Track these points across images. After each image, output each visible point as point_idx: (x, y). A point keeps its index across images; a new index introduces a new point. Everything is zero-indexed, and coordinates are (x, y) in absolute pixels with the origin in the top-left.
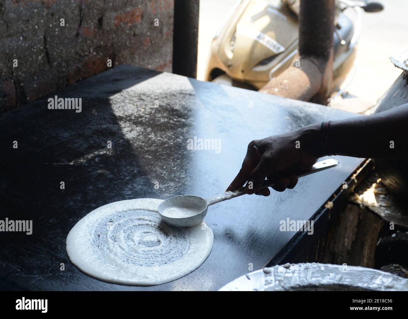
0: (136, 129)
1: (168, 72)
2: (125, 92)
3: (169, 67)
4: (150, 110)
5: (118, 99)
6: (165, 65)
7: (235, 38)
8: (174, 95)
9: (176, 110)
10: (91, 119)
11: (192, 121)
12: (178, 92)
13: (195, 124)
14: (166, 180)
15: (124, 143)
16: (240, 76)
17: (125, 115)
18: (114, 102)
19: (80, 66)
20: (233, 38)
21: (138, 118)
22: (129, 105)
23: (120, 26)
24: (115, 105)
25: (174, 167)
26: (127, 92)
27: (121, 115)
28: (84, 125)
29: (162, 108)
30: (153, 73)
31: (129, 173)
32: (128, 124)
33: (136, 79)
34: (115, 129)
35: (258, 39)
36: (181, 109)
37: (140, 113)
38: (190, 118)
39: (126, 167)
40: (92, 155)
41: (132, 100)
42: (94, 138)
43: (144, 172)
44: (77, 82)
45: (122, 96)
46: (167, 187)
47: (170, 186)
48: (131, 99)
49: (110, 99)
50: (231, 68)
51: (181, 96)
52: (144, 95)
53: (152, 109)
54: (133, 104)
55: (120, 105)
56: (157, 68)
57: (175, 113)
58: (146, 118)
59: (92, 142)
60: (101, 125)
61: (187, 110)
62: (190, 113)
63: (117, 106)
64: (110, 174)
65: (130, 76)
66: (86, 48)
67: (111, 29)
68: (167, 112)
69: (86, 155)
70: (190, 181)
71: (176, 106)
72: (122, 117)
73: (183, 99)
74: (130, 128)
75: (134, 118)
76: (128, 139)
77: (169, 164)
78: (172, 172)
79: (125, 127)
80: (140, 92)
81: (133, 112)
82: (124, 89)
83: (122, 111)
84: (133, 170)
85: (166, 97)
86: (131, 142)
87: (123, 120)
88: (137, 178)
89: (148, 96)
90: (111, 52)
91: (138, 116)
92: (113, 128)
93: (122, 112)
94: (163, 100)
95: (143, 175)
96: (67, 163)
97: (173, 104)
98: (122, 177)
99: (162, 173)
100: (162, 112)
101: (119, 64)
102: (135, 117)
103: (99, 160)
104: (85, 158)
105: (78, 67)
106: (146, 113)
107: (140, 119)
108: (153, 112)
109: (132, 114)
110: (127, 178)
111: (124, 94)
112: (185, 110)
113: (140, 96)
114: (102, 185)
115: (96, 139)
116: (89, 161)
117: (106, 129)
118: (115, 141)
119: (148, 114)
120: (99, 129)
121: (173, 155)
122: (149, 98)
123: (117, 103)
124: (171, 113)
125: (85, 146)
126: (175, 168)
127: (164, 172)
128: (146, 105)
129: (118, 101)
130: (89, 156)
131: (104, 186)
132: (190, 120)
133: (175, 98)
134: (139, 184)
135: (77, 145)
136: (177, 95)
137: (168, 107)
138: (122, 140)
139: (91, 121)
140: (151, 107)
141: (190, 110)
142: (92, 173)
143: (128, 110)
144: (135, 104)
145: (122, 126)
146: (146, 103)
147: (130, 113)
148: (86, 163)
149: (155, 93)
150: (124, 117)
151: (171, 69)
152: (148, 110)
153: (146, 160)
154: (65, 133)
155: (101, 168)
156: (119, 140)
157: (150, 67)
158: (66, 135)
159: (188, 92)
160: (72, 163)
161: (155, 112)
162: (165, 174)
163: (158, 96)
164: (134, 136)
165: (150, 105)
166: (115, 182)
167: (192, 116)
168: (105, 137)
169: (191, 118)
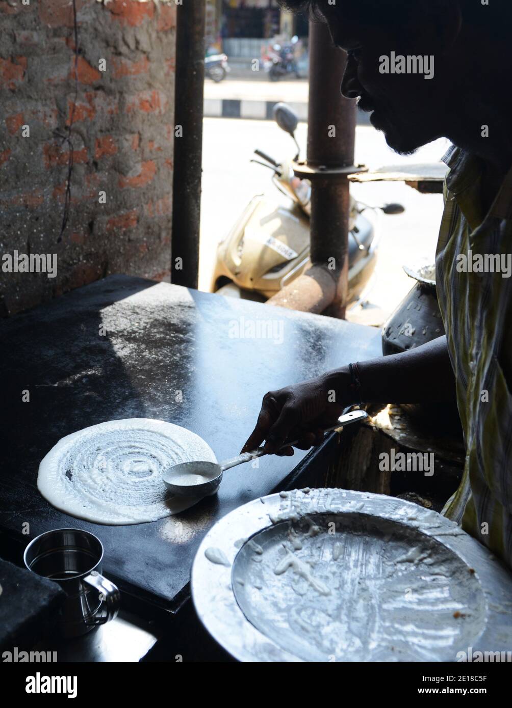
0: (128, 345)
1: (166, 281)
2: (117, 305)
3: (168, 275)
4: (145, 325)
5: (110, 312)
6: (164, 274)
7: (243, 243)
8: (172, 307)
9: (174, 325)
10: (78, 335)
11: (191, 336)
12: (176, 305)
13: (194, 339)
14: (161, 402)
15: (115, 362)
16: (249, 285)
17: (117, 330)
18: (105, 316)
19: (68, 275)
20: (241, 242)
21: (131, 333)
22: (121, 319)
23: (114, 231)
24: (106, 320)
25: (169, 388)
26: (120, 304)
27: (113, 331)
28: (71, 342)
29: (158, 322)
30: (150, 283)
31: (120, 395)
32: (120, 340)
33: (130, 290)
34: (106, 346)
35: (267, 244)
36: (179, 323)
37: (134, 328)
38: (188, 333)
39: (117, 388)
40: (78, 375)
41: (126, 313)
42: (82, 357)
43: (137, 394)
44: (65, 293)
45: (114, 308)
46: (162, 410)
47: (164, 409)
48: (124, 312)
49: (101, 313)
50: (239, 276)
51: (180, 308)
52: (139, 307)
53: (147, 323)
54: (126, 318)
55: (112, 319)
56: (155, 277)
57: (172, 327)
58: (140, 333)
59: (79, 361)
60: (90, 341)
61: (185, 324)
62: (189, 327)
63: (109, 320)
64: (99, 396)
65: (124, 287)
66: (74, 256)
67: (103, 235)
68: (163, 327)
69: (72, 375)
70: (187, 403)
71: (174, 320)
72: (114, 332)
73: (181, 313)
74: (122, 345)
75: (126, 334)
76: (119, 357)
77: (164, 385)
78: (167, 393)
79: (116, 344)
80: (134, 304)
81: (125, 327)
82: (116, 301)
83: (113, 325)
84: (125, 392)
85: (162, 310)
86: (123, 360)
87: (114, 336)
88: (128, 400)
89: (143, 309)
90: (103, 260)
91: (131, 331)
92: (103, 345)
93: (114, 327)
94: (159, 313)
95: (135, 398)
96: (50, 384)
97: (170, 318)
98: (112, 400)
99: (156, 395)
100: (158, 327)
101: (113, 273)
102: (128, 332)
103: (87, 381)
104: (71, 378)
105: (66, 277)
106: (140, 328)
107: (133, 335)
108: (148, 327)
109: (125, 330)
110: (117, 401)
111: (116, 307)
112: (184, 325)
113: (134, 310)
114: (90, 408)
115: (84, 357)
116: (75, 382)
117: (95, 346)
118: (105, 359)
119: (142, 329)
120: (88, 346)
121: (169, 374)
122: (144, 311)
123: (108, 317)
124: (168, 328)
125: (73, 365)
126: (170, 390)
127: (159, 394)
128: (140, 319)
129: (110, 314)
130: (76, 377)
131: (91, 410)
132: (189, 336)
133: (173, 311)
134: (131, 407)
135: (62, 365)
136: (175, 307)
137: (166, 320)
138: (113, 359)
139: (79, 337)
140: (145, 321)
141: (189, 325)
142: (78, 396)
143: (121, 324)
144: (128, 318)
145: (113, 343)
146: (141, 317)
147: (122, 328)
148: (71, 384)
149: (151, 305)
150: (116, 332)
151: (169, 278)
152: (143, 324)
153: (138, 381)
154: (50, 351)
155: (89, 390)
156: (110, 359)
157: (147, 275)
158: (51, 353)
159: (188, 304)
160: (56, 385)
161: (151, 327)
162: (159, 397)
163: (155, 309)
164: (126, 354)
165: (145, 319)
166: (104, 406)
167: (192, 331)
168: (94, 355)
169: (190, 333)
